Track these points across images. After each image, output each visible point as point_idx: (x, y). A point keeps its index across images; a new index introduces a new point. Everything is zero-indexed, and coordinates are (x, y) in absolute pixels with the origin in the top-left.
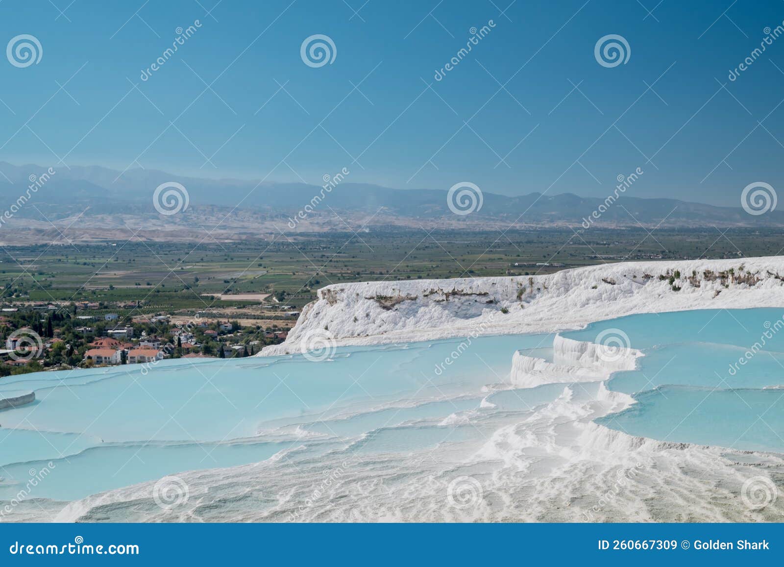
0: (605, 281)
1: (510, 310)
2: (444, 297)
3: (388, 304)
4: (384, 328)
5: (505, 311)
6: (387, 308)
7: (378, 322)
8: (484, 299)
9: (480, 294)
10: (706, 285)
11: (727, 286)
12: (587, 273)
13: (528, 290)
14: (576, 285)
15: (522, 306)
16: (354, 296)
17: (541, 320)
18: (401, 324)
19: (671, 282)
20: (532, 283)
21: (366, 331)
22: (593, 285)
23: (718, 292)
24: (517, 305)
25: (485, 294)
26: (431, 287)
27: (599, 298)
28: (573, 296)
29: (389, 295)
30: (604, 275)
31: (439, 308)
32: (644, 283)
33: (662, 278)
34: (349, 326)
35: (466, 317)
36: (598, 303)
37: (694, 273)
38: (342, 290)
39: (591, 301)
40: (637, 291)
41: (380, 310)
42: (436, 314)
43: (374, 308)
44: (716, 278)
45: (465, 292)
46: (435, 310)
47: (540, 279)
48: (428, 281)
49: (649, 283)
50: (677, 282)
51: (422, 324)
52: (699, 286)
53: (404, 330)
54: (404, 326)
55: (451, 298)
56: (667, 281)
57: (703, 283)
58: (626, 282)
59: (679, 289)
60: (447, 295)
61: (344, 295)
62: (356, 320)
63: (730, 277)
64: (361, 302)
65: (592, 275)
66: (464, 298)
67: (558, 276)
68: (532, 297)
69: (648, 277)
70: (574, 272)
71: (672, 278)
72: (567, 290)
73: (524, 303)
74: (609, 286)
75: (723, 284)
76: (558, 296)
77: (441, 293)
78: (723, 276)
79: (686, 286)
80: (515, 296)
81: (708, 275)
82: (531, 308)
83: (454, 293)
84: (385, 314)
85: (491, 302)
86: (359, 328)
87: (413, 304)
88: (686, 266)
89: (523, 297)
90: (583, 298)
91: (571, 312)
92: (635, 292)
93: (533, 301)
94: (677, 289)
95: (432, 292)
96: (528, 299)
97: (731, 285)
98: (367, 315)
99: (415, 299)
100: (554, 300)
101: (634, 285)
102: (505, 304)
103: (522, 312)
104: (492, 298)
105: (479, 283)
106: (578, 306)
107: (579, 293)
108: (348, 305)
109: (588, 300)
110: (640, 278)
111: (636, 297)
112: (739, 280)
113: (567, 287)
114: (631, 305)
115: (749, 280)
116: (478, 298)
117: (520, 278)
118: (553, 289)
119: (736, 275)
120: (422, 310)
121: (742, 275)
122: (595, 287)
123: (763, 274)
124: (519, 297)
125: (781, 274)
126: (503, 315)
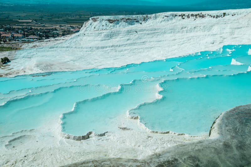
0: (166, 16)
3: (111, 22)
4: (111, 28)
5: (141, 24)
6: (112, 23)
7: (109, 26)
8: (135, 21)
9: (134, 19)
11: (197, 18)
12: (161, 14)
13: (146, 18)
14: (158, 17)
15: (145, 22)
16: (102, 19)
17: (151, 26)
18: (115, 27)
19: (182, 17)
20: (147, 16)
21: (106, 29)
22: (163, 17)
23: (195, 19)
24: (143, 22)
25: (135, 19)
26: (123, 17)
27: (165, 20)
28: (158, 20)
29: (112, 19)
31: (125, 23)
32: (175, 17)
33: (180, 16)
34: (101, 27)
35: (132, 25)
36: (164, 22)
37: (189, 15)
38: (98, 18)
41: (109, 23)
42: (124, 24)
43: (108, 23)
44: (194, 16)
46: (124, 23)
47: (149, 16)
48: (122, 16)
50: (184, 17)
51: (121, 27)
52: (189, 18)
53: (117, 28)
55: (127, 20)
56: (181, 17)
57: (191, 17)
58: (171, 17)
60: (127, 19)
61: (99, 19)
62: (103, 26)
63: (198, 16)
64: (104, 21)
66: (130, 20)
67: (154, 15)
68: (147, 20)
69: (176, 15)
70: (158, 14)
71: (182, 16)
72: (156, 19)
74: (167, 18)
75: (196, 17)
77: (125, 19)
78: (196, 15)
79: (186, 18)
80: (143, 20)
81: (192, 15)
82: (147, 23)
83: (128, 19)
84: (111, 24)
85: (137, 21)
86: (104, 28)
87: (118, 22)
88: (186, 13)
89: (145, 20)
90: (161, 20)
91: (158, 24)
93: (147, 21)
94: (184, 18)
95: (123, 19)
97: (198, 18)
98: (106, 25)
99: (118, 20)
100: (153, 21)
102: (141, 22)
104: (137, 20)
105: (134, 16)
106: (160, 22)
107: (159, 19)
108: (100, 22)
109: (162, 21)
110: (174, 16)
111: (174, 20)
112: (200, 16)
113: (156, 18)
114: (173, 22)
115: (203, 16)
116: (134, 20)
117: (144, 15)
118: (152, 18)
119: (200, 15)
120: (120, 23)
121: (201, 15)
122: (163, 18)
123: (207, 15)
124: (144, 20)
125: (211, 15)
126: (141, 25)
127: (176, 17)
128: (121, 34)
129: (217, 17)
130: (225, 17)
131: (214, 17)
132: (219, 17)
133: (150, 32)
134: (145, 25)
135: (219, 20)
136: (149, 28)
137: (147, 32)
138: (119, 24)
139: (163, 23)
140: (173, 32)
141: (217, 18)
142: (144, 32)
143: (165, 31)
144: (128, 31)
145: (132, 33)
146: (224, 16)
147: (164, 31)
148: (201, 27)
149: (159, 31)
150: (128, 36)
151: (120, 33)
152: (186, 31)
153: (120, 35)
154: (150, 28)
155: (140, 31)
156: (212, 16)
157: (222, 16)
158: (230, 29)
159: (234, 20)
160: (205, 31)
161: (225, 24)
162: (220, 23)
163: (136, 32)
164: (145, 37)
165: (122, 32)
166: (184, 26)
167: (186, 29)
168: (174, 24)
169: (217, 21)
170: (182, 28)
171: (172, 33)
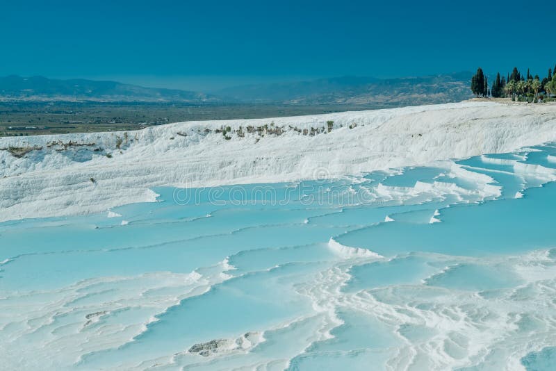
0: (179, 134)
1: (113, 155)
2: (63, 147)
3: (19, 153)
4: (19, 170)
5: (109, 156)
6: (19, 157)
7: (13, 167)
8: (93, 148)
9: (90, 145)
10: (249, 136)
11: (263, 136)
12: (165, 129)
13: (124, 141)
14: (158, 137)
15: (121, 153)
17: (138, 161)
18: (31, 168)
19: (225, 134)
20: (126, 136)
21: (3, 174)
22: (171, 136)
23: (258, 140)
24: (115, 153)
25: (93, 145)
26: (54, 139)
27: (177, 145)
28: (157, 145)
29: (21, 147)
30: (179, 130)
31: (60, 155)
32: (205, 135)
33: (218, 131)
35: (81, 161)
36: (176, 149)
37: (240, 128)
39: (171, 148)
40: (202, 140)
41: (13, 158)
42: (58, 160)
43: (8, 157)
44: (255, 131)
45: (78, 143)
46: (58, 157)
47: (132, 133)
48: (51, 136)
49: (209, 134)
50: (228, 134)
51: (49, 167)
52: (243, 136)
53: (35, 172)
54: (34, 169)
55: (68, 148)
56: (221, 133)
57: (246, 134)
58: (194, 135)
59: (230, 138)
60: (66, 146)
63: (265, 130)
65: (170, 130)
66: (78, 148)
67: (145, 131)
68: (127, 146)
69: (208, 131)
70: (157, 128)
71: (225, 131)
72: (152, 141)
73: (121, 150)
74: (183, 137)
75: (260, 134)
76: (147, 145)
77: (61, 144)
78: (260, 130)
79: (235, 136)
80: (115, 146)
81: (250, 129)
82: (128, 153)
83: (70, 144)
84: (18, 161)
85: (97, 150)
87: (39, 153)
88: (235, 124)
89: (121, 146)
90: (165, 145)
91: (158, 156)
92: (201, 140)
93: (128, 149)
94: (228, 138)
95: (54, 144)
96: (125, 147)
97: (266, 135)
98: (3, 162)
99: (40, 149)
100: (144, 147)
101: (200, 136)
102: (108, 151)
103: (122, 156)
104: (98, 147)
105: (89, 137)
106: (163, 151)
107: (161, 143)
109: (169, 147)
110: (202, 132)
111: (202, 145)
112: (271, 132)
113: (152, 138)
114: (199, 149)
115: (277, 132)
116: (88, 148)
117: (118, 133)
118: (142, 141)
119: (269, 129)
120: (47, 157)
121: (273, 128)
122: (173, 138)
123: (287, 128)
124: (118, 147)
125: (298, 128)
126: (109, 159)
127: (207, 136)
128: (46, 189)
129: (314, 131)
130: (332, 131)
131: (305, 133)
132: (318, 133)
133: (131, 179)
134: (120, 160)
135: (316, 140)
136: (133, 168)
137: (125, 180)
138: (42, 159)
139: (172, 152)
140: (197, 178)
141: (312, 134)
142: (117, 180)
143: (175, 175)
144: (68, 178)
145: (81, 184)
146: (330, 130)
147: (173, 176)
148: (271, 161)
149: (158, 176)
150: (69, 192)
151: (44, 184)
152: (232, 173)
153: (44, 190)
154: (135, 167)
155: (104, 177)
156: (300, 131)
157: (326, 130)
158: (341, 165)
159: (353, 139)
160: (280, 171)
161: (330, 150)
162: (318, 148)
163: (92, 180)
164: (119, 194)
165: (51, 183)
166: (227, 160)
167: (232, 166)
168: (201, 155)
169: (310, 144)
170: (222, 166)
171: (195, 180)
